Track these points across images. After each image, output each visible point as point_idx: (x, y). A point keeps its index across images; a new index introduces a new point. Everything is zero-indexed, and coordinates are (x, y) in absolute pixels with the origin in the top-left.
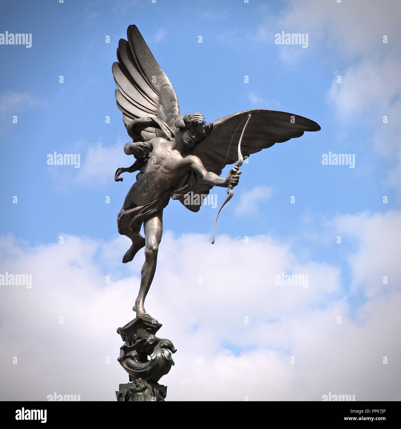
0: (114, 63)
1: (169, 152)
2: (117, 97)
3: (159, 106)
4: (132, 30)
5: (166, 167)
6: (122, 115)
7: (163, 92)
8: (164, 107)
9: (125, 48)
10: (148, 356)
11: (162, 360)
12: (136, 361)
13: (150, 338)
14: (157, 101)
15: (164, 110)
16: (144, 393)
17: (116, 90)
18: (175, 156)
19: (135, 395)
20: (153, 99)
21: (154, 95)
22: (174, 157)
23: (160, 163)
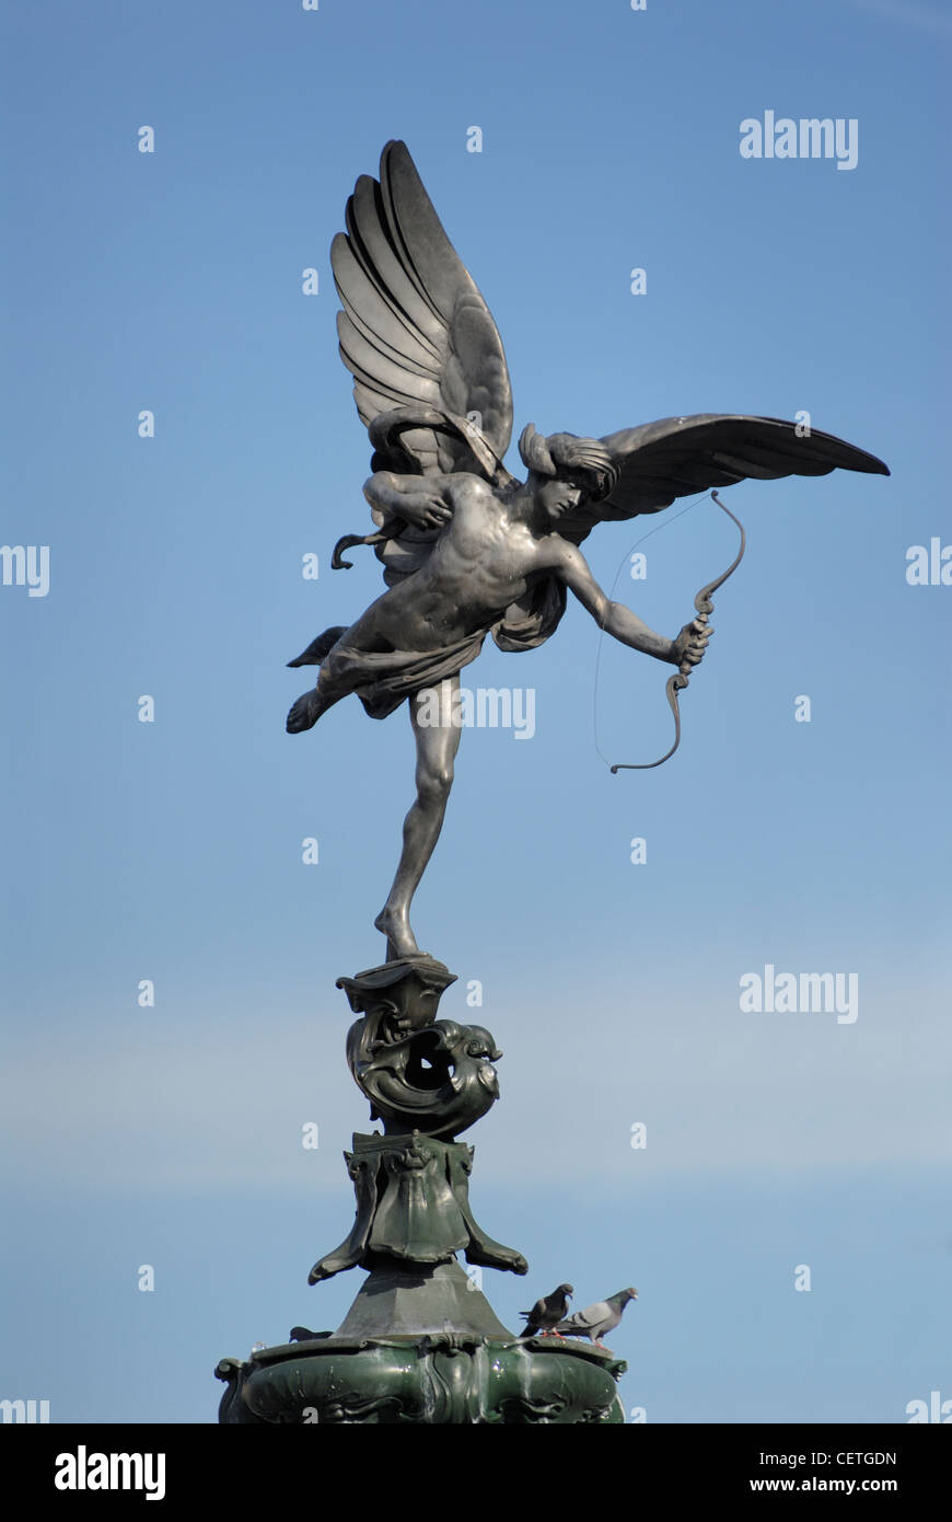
0: (337, 236)
1: (502, 529)
2: (341, 332)
3: (448, 359)
4: (395, 155)
5: (492, 571)
6: (351, 383)
7: (460, 323)
8: (462, 364)
9: (369, 197)
10: (423, 1060)
11: (478, 1090)
12: (405, 1082)
13: (449, 1035)
14: (442, 342)
15: (461, 372)
16: (428, 1172)
17: (339, 312)
18: (518, 542)
19: (407, 1174)
20: (431, 338)
21: (435, 327)
22: (515, 546)
23: (478, 559)
